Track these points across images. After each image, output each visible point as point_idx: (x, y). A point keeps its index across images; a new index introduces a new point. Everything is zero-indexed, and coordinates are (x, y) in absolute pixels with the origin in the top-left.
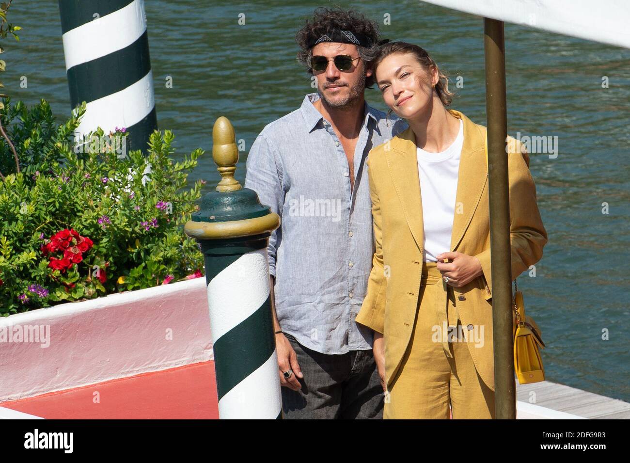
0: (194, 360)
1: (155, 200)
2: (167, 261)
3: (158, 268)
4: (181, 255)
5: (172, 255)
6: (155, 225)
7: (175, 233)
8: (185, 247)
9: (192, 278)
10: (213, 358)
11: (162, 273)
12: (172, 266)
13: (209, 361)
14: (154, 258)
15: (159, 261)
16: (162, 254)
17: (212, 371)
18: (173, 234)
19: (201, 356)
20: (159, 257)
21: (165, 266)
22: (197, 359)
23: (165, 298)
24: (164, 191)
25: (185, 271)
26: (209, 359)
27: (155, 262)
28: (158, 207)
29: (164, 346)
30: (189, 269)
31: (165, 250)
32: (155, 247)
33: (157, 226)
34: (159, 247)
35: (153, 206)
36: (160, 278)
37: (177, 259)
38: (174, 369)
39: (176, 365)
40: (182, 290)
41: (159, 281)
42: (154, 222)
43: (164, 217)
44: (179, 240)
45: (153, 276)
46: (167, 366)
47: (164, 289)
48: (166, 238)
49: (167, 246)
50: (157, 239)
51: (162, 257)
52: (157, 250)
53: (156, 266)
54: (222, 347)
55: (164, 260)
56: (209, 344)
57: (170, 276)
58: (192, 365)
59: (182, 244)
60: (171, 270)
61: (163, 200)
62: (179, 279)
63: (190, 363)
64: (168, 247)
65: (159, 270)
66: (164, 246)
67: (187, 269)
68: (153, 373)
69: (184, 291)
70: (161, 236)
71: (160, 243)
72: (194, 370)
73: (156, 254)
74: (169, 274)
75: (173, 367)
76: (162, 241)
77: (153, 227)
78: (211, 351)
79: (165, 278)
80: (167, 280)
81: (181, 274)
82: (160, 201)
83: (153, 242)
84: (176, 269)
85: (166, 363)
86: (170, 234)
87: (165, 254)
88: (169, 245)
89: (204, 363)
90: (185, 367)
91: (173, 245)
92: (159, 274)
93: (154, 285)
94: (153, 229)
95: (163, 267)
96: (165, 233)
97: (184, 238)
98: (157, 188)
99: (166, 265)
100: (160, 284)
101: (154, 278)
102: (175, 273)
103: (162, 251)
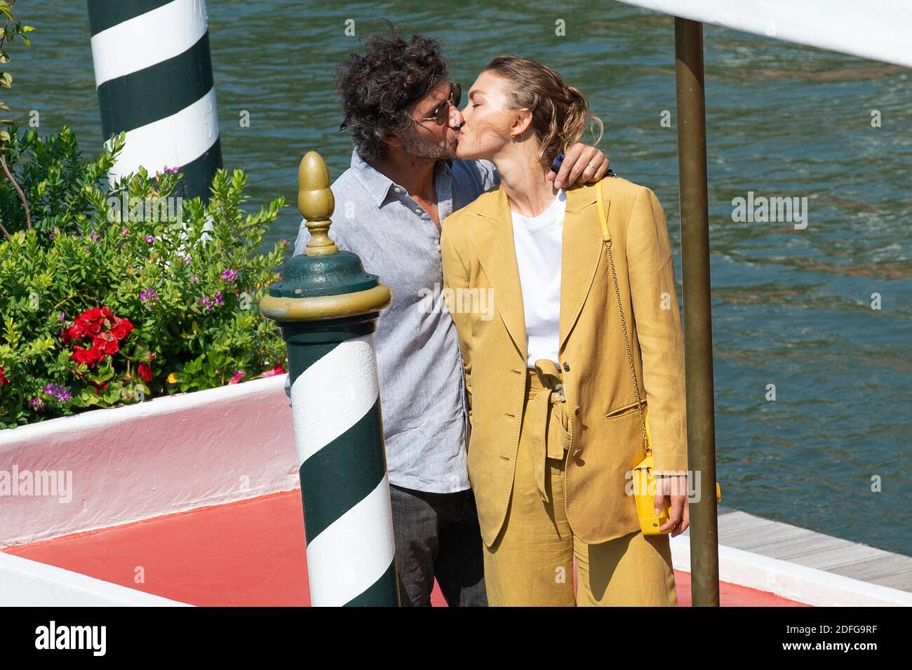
0: (275, 488)
1: (220, 266)
2: (236, 352)
3: (224, 361)
4: (255, 343)
5: (243, 344)
6: (219, 301)
7: (247, 313)
8: (261, 333)
9: (270, 376)
10: (299, 487)
11: (228, 369)
12: (243, 358)
13: (295, 490)
14: (218, 348)
15: (225, 352)
16: (228, 342)
17: (299, 503)
18: (244, 315)
19: (283, 483)
20: (225, 347)
21: (233, 359)
22: (278, 488)
23: (232, 403)
24: (233, 254)
25: (260, 366)
26: (294, 487)
27: (219, 353)
28: (225, 277)
29: (231, 470)
30: (267, 363)
31: (233, 336)
32: (219, 333)
33: (222, 304)
34: (225, 332)
35: (217, 276)
36: (226, 375)
37: (250, 350)
38: (246, 502)
39: (248, 495)
40: (255, 392)
41: (225, 379)
42: (218, 297)
43: (232, 292)
44: (253, 322)
45: (217, 372)
46: (235, 497)
47: (232, 391)
48: (235, 320)
49: (235, 331)
50: (222, 321)
51: (229, 346)
52: (221, 337)
53: (221, 358)
54: (312, 470)
55: (231, 349)
56: (294, 466)
57: (240, 372)
58: (271, 496)
59: (256, 328)
60: (241, 364)
61: (231, 268)
62: (253, 376)
63: (268, 493)
64: (237, 333)
65: (225, 364)
66: (232, 330)
67: (263, 362)
68: (217, 506)
69: (259, 393)
70: (228, 316)
71: (227, 327)
72: (274, 503)
73: (220, 342)
74: (238, 370)
75: (244, 499)
76: (230, 324)
77: (216, 305)
78: (297, 477)
79: (234, 375)
80: (236, 378)
81: (256, 370)
82: (226, 268)
83: (217, 325)
84: (248, 363)
85: (235, 493)
86: (241, 314)
87: (233, 342)
88: (238, 329)
89: (287, 493)
90: (261, 498)
91: (245, 330)
92: (225, 370)
93: (218, 384)
94: (216, 308)
95: (230, 359)
96: (233, 313)
97: (260, 321)
98: (222, 250)
99: (234, 357)
100: (226, 384)
101: (217, 375)
102: (247, 368)
103: (229, 338)
